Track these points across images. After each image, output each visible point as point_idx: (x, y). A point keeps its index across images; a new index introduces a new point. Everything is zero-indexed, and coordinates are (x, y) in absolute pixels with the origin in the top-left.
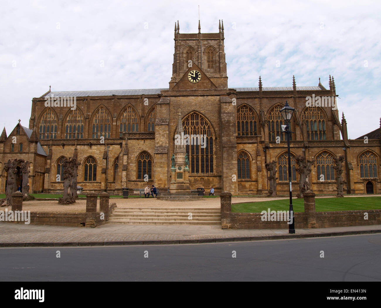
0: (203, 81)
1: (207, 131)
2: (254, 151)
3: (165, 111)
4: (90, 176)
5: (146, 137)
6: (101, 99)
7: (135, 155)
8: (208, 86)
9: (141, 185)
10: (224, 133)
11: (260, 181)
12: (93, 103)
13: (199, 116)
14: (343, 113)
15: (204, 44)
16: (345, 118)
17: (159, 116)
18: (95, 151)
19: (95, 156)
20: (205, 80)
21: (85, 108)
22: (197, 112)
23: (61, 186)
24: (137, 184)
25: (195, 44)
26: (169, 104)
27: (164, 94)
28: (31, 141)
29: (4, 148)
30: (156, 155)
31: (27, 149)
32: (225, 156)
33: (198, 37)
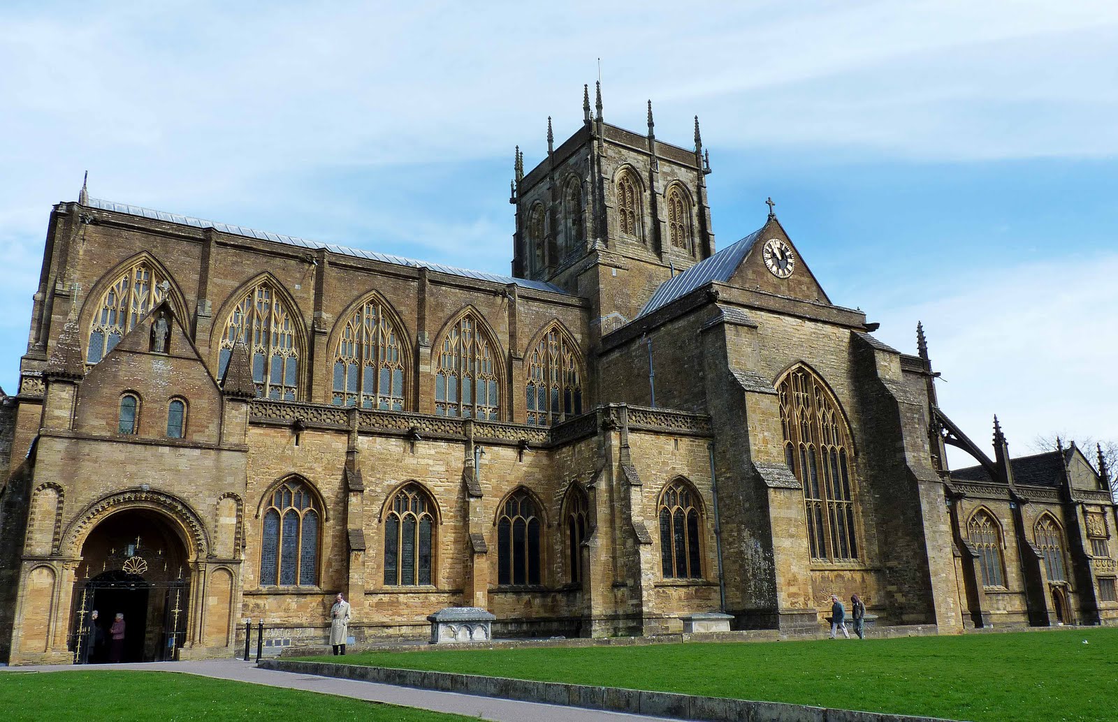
0: (800, 278)
1: (830, 427)
3: (749, 350)
4: (409, 565)
5: (679, 428)
6: (370, 270)
7: (651, 488)
8: (813, 294)
12: (339, 280)
13: (812, 378)
14: (995, 418)
15: (665, 173)
17: (737, 363)
18: (428, 465)
19: (430, 483)
20: (802, 274)
21: (309, 293)
22: (806, 368)
23: (287, 610)
24: (668, 597)
25: (642, 164)
26: (756, 327)
27: (722, 296)
28: (233, 394)
29: (76, 411)
30: (771, 493)
31: (208, 427)
32: (925, 507)
33: (647, 147)
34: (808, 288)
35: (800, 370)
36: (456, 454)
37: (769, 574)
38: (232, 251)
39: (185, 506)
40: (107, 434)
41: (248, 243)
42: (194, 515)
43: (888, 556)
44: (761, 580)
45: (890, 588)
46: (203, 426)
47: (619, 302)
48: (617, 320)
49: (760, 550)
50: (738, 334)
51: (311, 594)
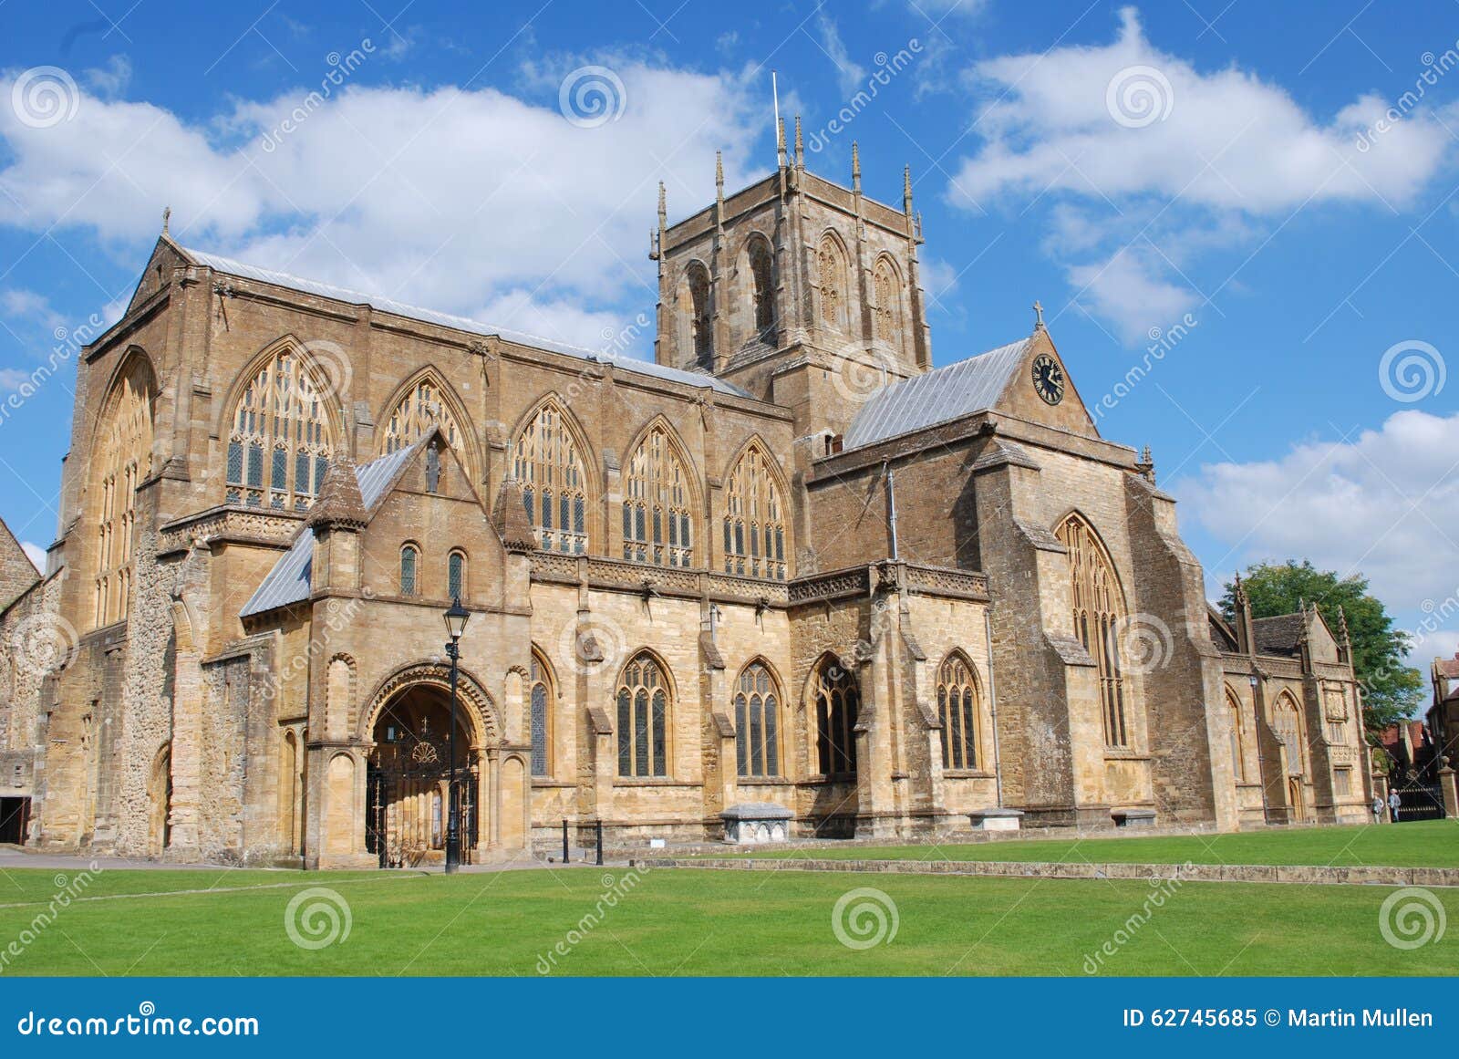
0: (1069, 404)
1: (1101, 590)
3: (1033, 497)
5: (956, 590)
6: (547, 365)
7: (931, 662)
8: (1081, 426)
9: (958, 794)
12: (513, 377)
13: (1083, 530)
15: (871, 241)
17: (1021, 513)
18: (661, 628)
19: (664, 651)
20: (1072, 400)
21: (479, 395)
22: (1080, 518)
25: (846, 228)
26: (1039, 470)
27: (999, 429)
28: (515, 545)
29: (361, 568)
30: (1069, 671)
31: (490, 586)
32: (1207, 687)
33: (853, 205)
34: (1077, 416)
35: (1074, 519)
36: (691, 614)
37: (1064, 764)
38: (388, 335)
39: (474, 681)
40: (392, 594)
41: (407, 326)
42: (485, 692)
43: (1160, 743)
44: (1053, 771)
45: (1161, 780)
46: (486, 585)
47: (830, 415)
49: (1053, 736)
50: (1021, 478)
51: (546, 787)
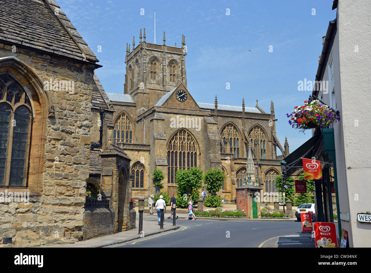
0: (189, 101)
1: (192, 146)
2: (228, 166)
3: (161, 126)
5: (140, 148)
8: (193, 106)
9: (135, 193)
10: (211, 150)
11: (234, 192)
13: (187, 132)
15: (168, 57)
16: (288, 142)
17: (156, 130)
20: (190, 100)
22: (185, 129)
25: (159, 55)
26: (164, 120)
27: (157, 110)
30: (158, 167)
34: (192, 104)
35: (183, 130)
48: (143, 110)
50: (157, 122)
